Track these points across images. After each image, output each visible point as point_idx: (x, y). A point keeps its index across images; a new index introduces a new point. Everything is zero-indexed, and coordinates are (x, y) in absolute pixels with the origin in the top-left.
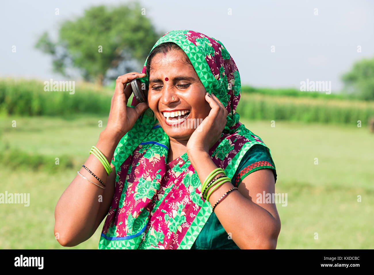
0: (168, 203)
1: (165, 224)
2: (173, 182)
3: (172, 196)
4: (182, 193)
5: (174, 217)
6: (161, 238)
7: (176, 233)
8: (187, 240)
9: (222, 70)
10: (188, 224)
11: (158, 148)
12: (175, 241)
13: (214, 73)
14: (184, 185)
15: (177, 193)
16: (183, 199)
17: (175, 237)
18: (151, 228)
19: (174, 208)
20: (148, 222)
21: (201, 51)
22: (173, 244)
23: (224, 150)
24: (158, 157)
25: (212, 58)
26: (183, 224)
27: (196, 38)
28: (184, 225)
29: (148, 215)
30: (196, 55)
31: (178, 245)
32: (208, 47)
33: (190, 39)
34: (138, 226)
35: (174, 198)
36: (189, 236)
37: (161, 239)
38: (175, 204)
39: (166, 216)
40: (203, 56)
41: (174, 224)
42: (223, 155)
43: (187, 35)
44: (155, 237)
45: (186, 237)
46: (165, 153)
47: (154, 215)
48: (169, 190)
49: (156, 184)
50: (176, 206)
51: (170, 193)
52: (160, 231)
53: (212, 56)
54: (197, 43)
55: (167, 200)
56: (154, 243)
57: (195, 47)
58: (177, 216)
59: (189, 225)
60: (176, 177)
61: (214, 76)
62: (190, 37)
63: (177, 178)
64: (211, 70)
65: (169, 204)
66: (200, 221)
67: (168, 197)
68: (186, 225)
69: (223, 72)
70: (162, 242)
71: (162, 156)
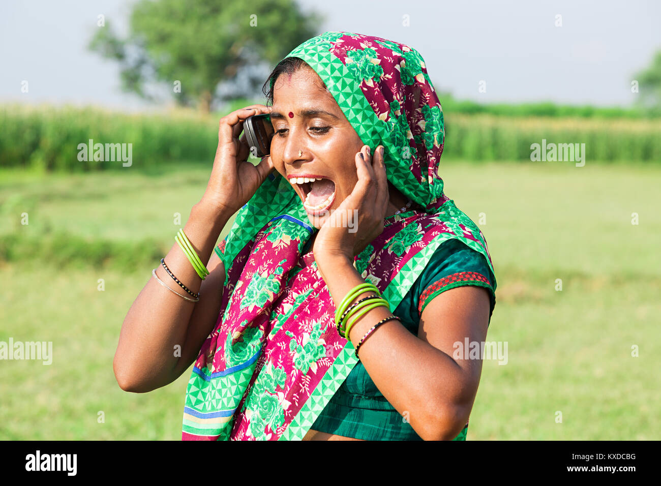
0: (297, 321)
1: (288, 356)
2: (312, 285)
3: (307, 309)
4: (323, 305)
5: (304, 345)
6: (281, 379)
7: (307, 374)
8: (324, 387)
9: (396, 105)
10: (329, 360)
11: (293, 226)
12: (303, 388)
13: (377, 110)
14: (328, 293)
15: (315, 304)
16: (323, 314)
17: (304, 381)
18: (267, 361)
19: (306, 330)
20: (259, 349)
21: (352, 73)
22: (301, 391)
23: (405, 240)
24: (287, 240)
25: (374, 85)
26: (320, 359)
27: (349, 50)
28: (322, 362)
29: (261, 337)
30: (341, 80)
31: (308, 394)
32: (370, 66)
33: (338, 51)
34: (244, 354)
35: (309, 312)
36: (328, 380)
37: (282, 381)
38: (309, 324)
39: (293, 343)
40: (355, 82)
41: (303, 357)
42: (401, 248)
43: (334, 44)
44: (272, 377)
45: (323, 382)
46: (302, 235)
47: (273, 339)
48: (303, 299)
49: (273, 283)
50: (310, 327)
51: (303, 303)
52: (281, 368)
53: (374, 82)
54: (347, 60)
55: (297, 315)
56: (270, 387)
57: (342, 67)
58: (309, 343)
59: (331, 363)
60: (317, 277)
61: (378, 116)
62: (338, 48)
63: (319, 279)
64: (372, 106)
65: (300, 323)
66: (349, 357)
67: (300, 310)
68: (325, 362)
69: (396, 110)
70: (282, 386)
71: (294, 239)
